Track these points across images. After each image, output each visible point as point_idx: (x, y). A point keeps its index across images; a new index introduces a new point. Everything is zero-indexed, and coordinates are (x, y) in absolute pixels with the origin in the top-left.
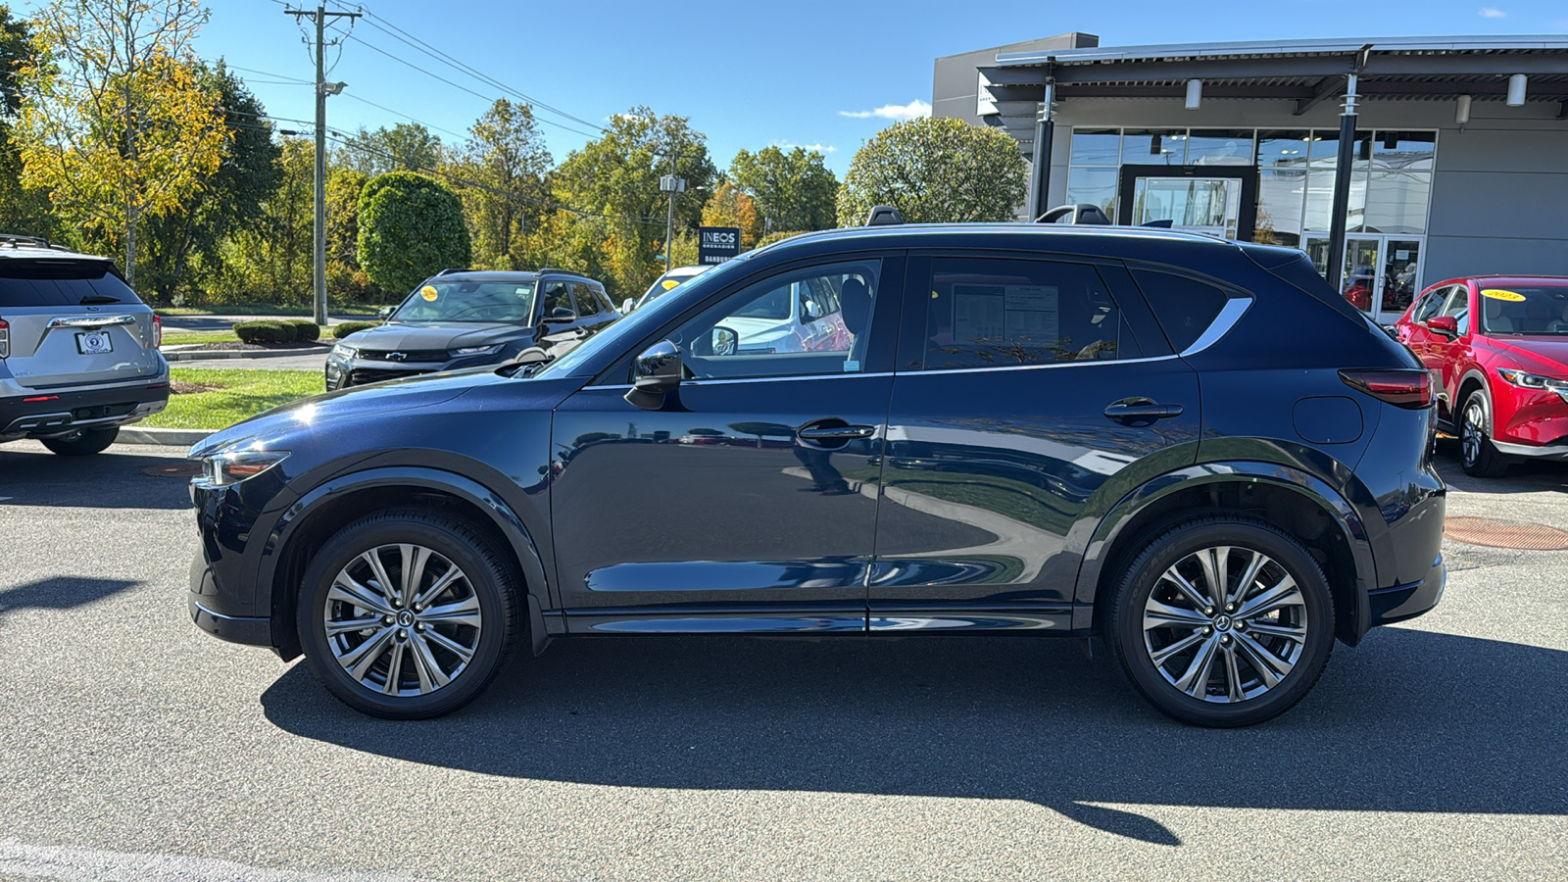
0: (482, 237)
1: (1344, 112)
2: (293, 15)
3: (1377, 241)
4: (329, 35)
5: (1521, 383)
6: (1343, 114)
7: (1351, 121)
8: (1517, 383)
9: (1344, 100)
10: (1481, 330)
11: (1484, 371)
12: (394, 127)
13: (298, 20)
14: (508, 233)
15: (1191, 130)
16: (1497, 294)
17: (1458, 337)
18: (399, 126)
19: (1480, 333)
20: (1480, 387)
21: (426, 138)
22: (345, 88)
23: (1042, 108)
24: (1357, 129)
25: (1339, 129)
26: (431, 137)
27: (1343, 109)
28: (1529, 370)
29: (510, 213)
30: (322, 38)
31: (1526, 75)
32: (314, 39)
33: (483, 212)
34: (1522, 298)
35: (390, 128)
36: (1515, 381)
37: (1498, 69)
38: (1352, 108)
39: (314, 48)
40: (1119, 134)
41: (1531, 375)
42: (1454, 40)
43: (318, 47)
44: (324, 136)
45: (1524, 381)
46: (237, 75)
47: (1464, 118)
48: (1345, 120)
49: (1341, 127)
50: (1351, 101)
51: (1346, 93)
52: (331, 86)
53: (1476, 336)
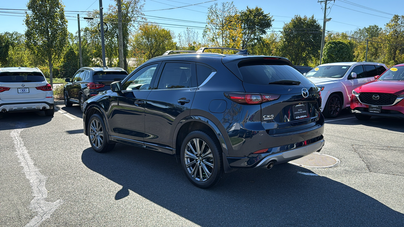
0: (386, 56)
2: (320, 2)
4: (327, 7)
12: (368, 27)
13: (321, 3)
14: (395, 54)
18: (370, 26)
21: (378, 29)
22: (331, 19)
26: (379, 28)
29: (396, 48)
30: (326, 7)
32: (324, 8)
33: (387, 49)
35: (367, 27)
39: (324, 10)
43: (325, 10)
44: (325, 33)
46: (316, 20)
52: (327, 19)
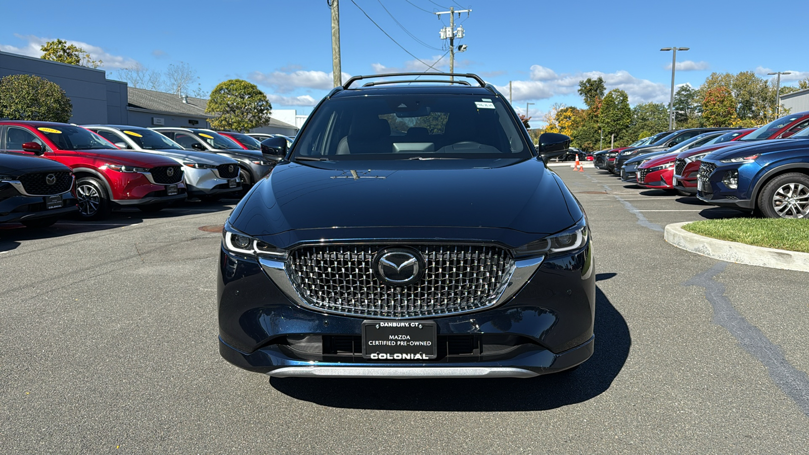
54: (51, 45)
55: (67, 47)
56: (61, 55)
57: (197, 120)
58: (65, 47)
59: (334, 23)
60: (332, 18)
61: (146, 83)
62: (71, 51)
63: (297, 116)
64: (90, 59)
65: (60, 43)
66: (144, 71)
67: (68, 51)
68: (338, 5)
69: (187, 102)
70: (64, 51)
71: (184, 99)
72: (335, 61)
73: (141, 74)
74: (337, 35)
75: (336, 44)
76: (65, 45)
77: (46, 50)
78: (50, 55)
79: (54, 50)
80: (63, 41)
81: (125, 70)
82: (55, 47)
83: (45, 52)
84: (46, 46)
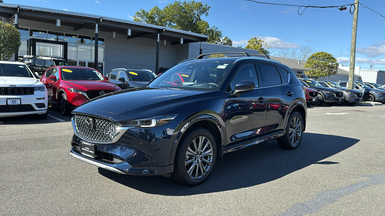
1: (96, 32)
3: (103, 63)
5: (73, 91)
6: (95, 33)
7: (97, 34)
8: (72, 92)
9: (95, 30)
10: (62, 79)
11: (64, 89)
15: (65, 34)
16: (66, 70)
17: (57, 81)
19: (62, 80)
20: (63, 93)
23: (15, 20)
24: (99, 37)
25: (94, 37)
27: (95, 32)
28: (75, 89)
31: (131, 29)
34: (71, 72)
36: (71, 91)
37: (126, 27)
38: (97, 32)
40: (46, 33)
41: (76, 89)
42: (119, 20)
45: (74, 91)
47: (114, 36)
48: (96, 34)
49: (95, 36)
50: (97, 30)
51: (96, 28)
53: (61, 81)
54: (252, 40)
55: (258, 40)
56: (255, 44)
57: (302, 71)
58: (257, 40)
59: (354, 22)
60: (353, 19)
61: (290, 54)
62: (259, 42)
63: (360, 70)
64: (266, 45)
65: (255, 39)
66: (290, 49)
67: (258, 42)
68: (358, 12)
69: (300, 63)
70: (257, 42)
71: (299, 62)
72: (353, 41)
73: (288, 51)
74: (356, 28)
75: (354, 32)
76: (257, 39)
77: (250, 42)
78: (251, 44)
79: (252, 42)
80: (257, 38)
81: (281, 49)
82: (253, 41)
83: (249, 43)
84: (250, 41)
